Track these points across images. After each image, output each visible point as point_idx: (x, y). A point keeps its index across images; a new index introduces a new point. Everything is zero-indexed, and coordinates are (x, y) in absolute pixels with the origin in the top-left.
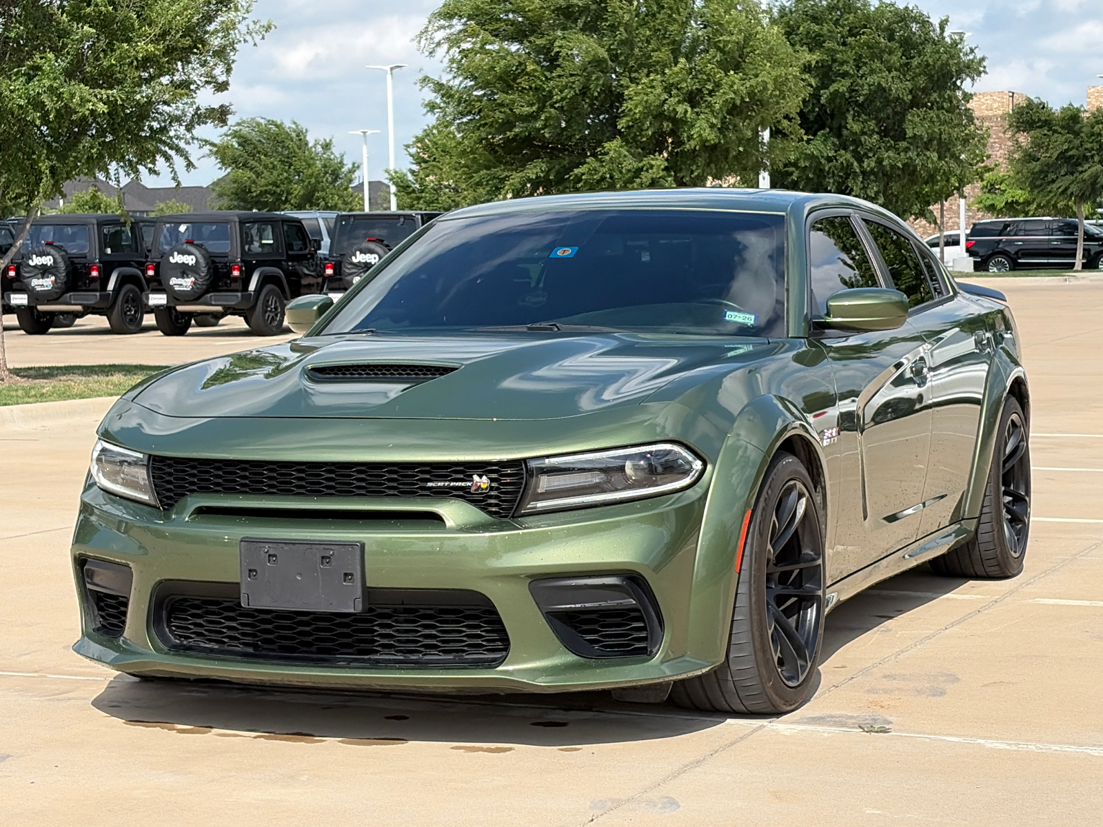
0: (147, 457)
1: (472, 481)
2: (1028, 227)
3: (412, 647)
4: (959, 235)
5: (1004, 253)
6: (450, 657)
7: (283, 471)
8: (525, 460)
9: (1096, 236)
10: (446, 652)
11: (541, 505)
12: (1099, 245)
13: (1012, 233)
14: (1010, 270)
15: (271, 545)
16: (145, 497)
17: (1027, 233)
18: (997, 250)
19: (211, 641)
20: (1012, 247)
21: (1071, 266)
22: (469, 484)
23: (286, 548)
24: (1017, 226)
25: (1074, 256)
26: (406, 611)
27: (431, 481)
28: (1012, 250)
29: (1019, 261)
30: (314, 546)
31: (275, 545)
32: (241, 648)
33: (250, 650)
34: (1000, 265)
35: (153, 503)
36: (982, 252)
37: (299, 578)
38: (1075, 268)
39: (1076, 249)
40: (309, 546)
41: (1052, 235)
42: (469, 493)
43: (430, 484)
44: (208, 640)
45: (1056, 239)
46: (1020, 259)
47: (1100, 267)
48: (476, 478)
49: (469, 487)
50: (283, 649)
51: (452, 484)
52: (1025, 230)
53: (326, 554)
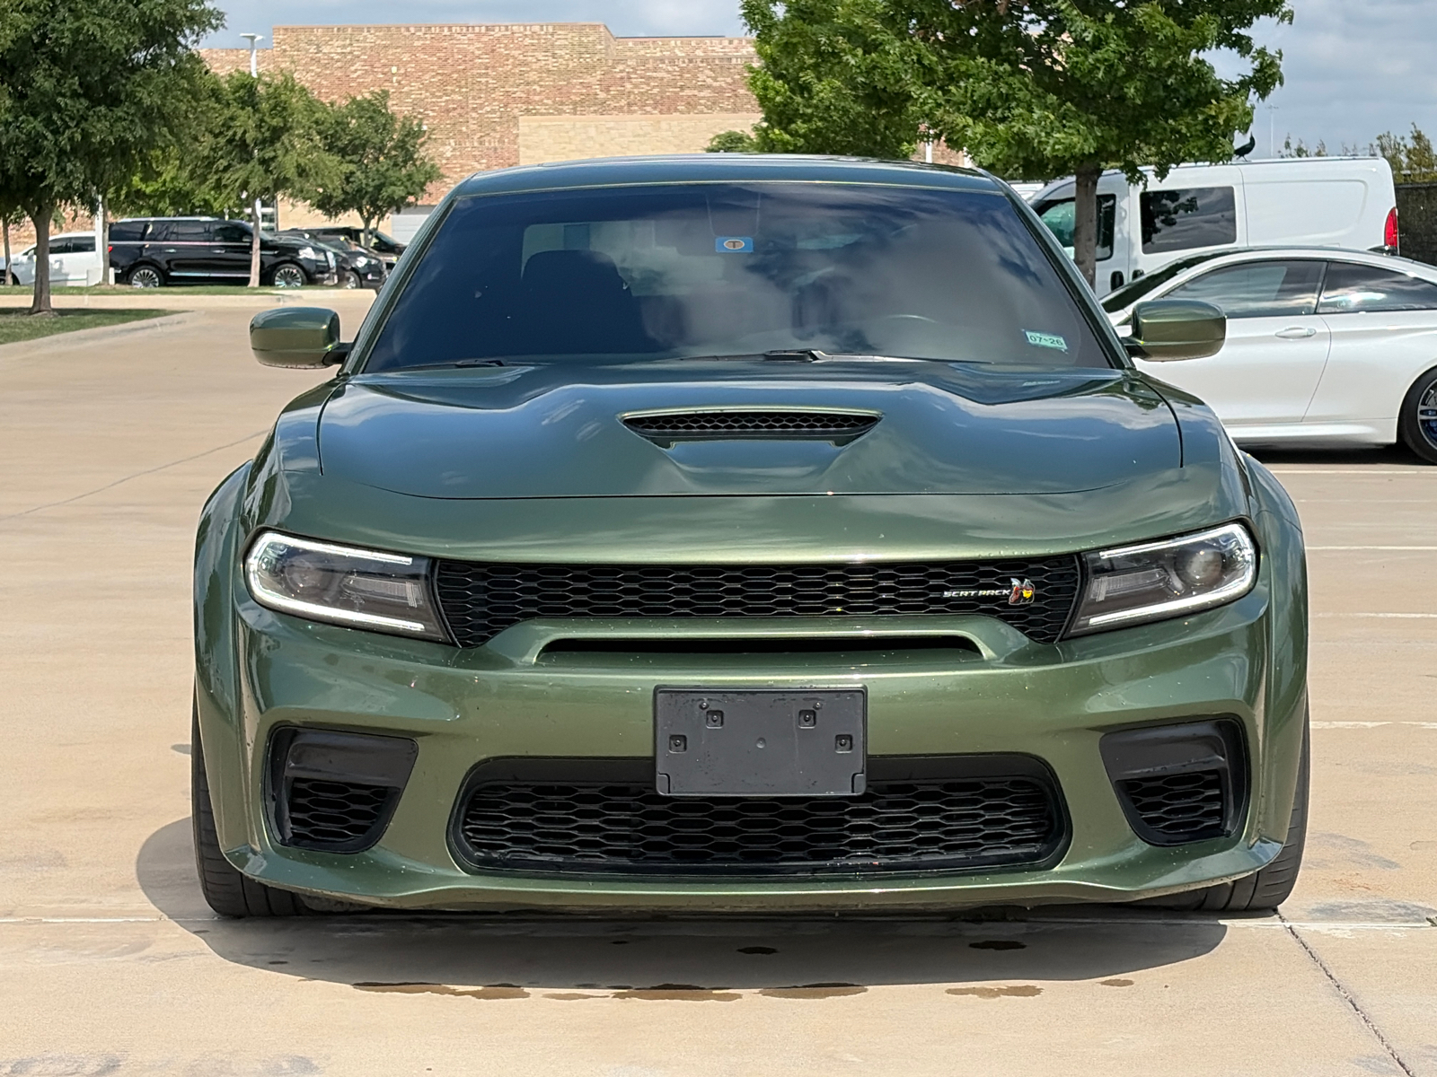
0: (424, 563)
1: (1011, 587)
2: (181, 229)
3: (898, 843)
4: (93, 238)
5: (150, 263)
6: (960, 855)
7: (703, 580)
8: (1078, 554)
9: (270, 244)
10: (949, 848)
11: (1095, 621)
12: (274, 255)
13: (160, 237)
14: (160, 285)
15: (711, 696)
16: (417, 627)
17: (180, 237)
18: (140, 259)
19: (542, 850)
20: (162, 256)
21: (245, 281)
22: (1005, 592)
23: (740, 699)
24: (167, 228)
25: (248, 268)
26: (893, 789)
27: (948, 589)
28: (162, 259)
29: (173, 274)
30: (787, 696)
31: (719, 696)
32: (605, 860)
33: (625, 861)
34: (146, 280)
35: (441, 636)
36: (123, 261)
37: (760, 746)
38: (250, 285)
39: (250, 261)
40: (780, 696)
41: (214, 241)
42: (1006, 606)
43: (947, 594)
44: (538, 849)
45: (217, 246)
46: (173, 271)
47: (277, 283)
48: (1015, 582)
49: (1007, 597)
50: (681, 856)
51: (982, 593)
52: (177, 234)
53: (809, 706)
